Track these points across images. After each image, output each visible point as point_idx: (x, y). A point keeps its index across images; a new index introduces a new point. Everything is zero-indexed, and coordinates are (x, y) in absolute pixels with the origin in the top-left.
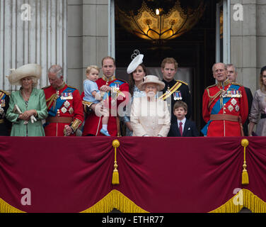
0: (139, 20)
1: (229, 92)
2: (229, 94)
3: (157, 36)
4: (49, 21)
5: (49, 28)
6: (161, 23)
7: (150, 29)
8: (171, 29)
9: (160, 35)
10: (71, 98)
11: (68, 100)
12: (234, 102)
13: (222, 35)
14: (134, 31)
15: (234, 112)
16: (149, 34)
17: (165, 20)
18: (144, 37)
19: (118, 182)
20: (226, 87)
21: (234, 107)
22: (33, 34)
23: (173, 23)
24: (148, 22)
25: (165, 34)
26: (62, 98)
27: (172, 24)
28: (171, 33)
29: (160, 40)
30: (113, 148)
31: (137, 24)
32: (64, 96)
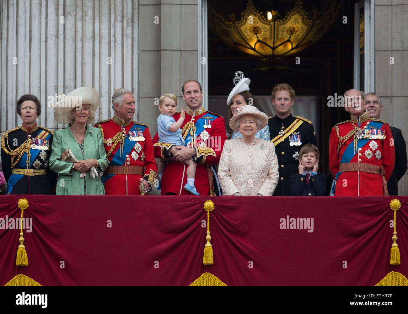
0: (243, 28)
1: (366, 131)
2: (367, 134)
3: (269, 51)
4: (112, 28)
5: (113, 39)
6: (274, 32)
7: (259, 41)
8: (289, 41)
9: (274, 49)
10: (142, 139)
11: (140, 142)
12: (374, 145)
13: (362, 49)
14: (235, 43)
15: (373, 160)
16: (257, 47)
17: (281, 27)
18: (250, 52)
19: (212, 262)
20: (364, 124)
21: (374, 152)
22: (88, 46)
23: (292, 31)
24: (256, 30)
25: (281, 48)
26: (131, 138)
27: (291, 34)
28: (290, 46)
29: (273, 56)
30: (204, 212)
31: (240, 33)
32: (133, 136)
